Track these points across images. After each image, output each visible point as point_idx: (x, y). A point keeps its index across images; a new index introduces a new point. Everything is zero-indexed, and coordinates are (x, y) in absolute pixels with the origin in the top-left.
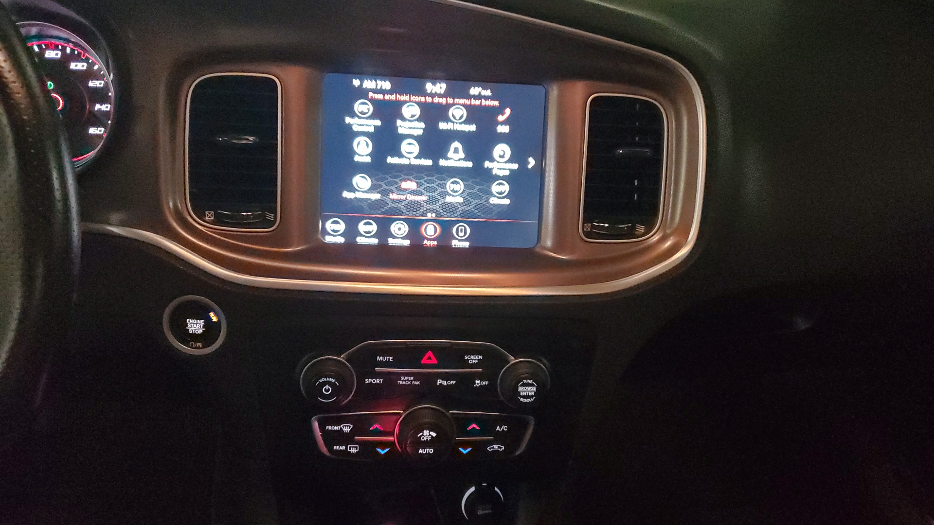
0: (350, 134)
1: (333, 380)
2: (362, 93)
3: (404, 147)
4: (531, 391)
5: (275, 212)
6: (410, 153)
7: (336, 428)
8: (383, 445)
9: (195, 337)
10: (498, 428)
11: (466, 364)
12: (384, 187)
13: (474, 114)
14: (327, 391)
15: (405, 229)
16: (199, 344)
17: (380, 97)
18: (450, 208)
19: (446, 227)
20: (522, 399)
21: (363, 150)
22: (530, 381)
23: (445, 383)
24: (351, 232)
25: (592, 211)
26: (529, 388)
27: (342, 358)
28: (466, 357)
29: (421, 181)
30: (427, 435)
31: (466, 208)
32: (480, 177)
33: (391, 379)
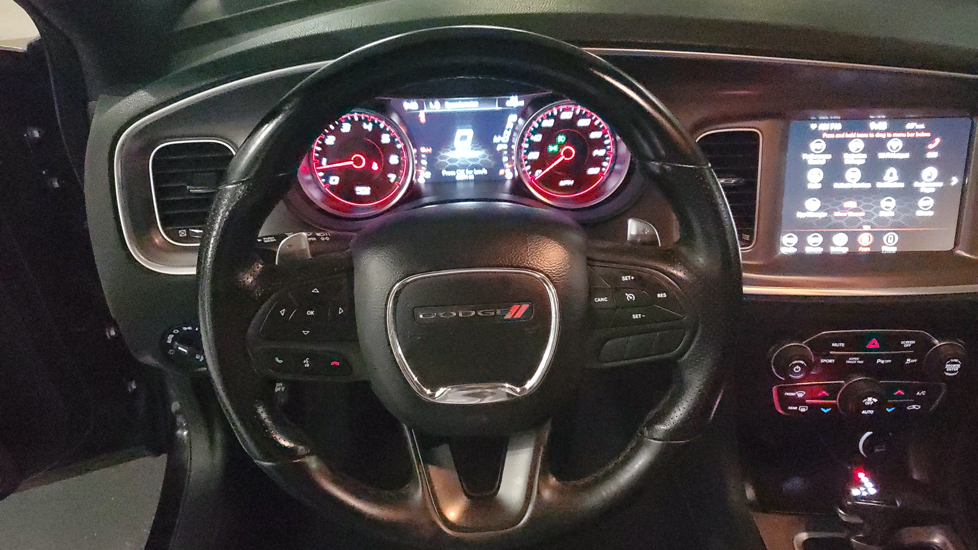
0: (805, 167)
1: (802, 362)
2: (817, 135)
3: (849, 174)
4: (956, 368)
6: (853, 179)
7: (793, 394)
10: (918, 393)
11: (902, 348)
12: (831, 207)
13: (910, 145)
14: (797, 370)
15: (845, 239)
17: (832, 136)
18: (883, 221)
19: (878, 237)
20: (946, 374)
21: (815, 178)
22: (957, 361)
23: (883, 362)
24: (802, 243)
26: (955, 365)
27: (803, 344)
28: (902, 343)
29: (861, 201)
30: (870, 401)
31: (896, 221)
32: (909, 195)
33: (841, 360)
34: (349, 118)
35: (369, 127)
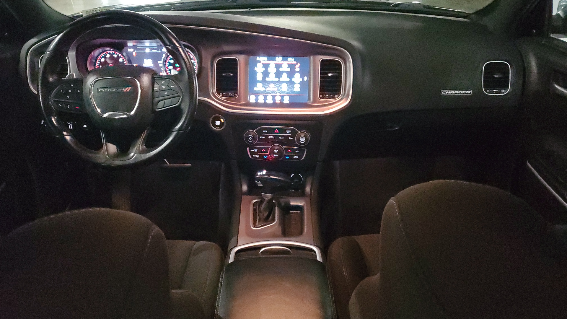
0: (255, 73)
1: (252, 136)
2: (260, 62)
3: (270, 75)
4: (304, 140)
5: (237, 94)
6: (272, 77)
7: (253, 150)
8: (266, 155)
9: (218, 126)
10: (296, 151)
11: (286, 133)
12: (266, 86)
13: (290, 66)
14: (250, 139)
15: (271, 98)
16: (219, 128)
17: (264, 62)
18: (283, 92)
19: (282, 97)
20: (301, 142)
21: (259, 77)
22: (303, 137)
23: (281, 138)
24: (257, 99)
25: (322, 91)
26: (303, 139)
27: (254, 131)
28: (286, 131)
29: (276, 85)
30: (276, 151)
31: (288, 92)
32: (291, 83)
33: (267, 137)
34: (109, 53)
35: (115, 56)
